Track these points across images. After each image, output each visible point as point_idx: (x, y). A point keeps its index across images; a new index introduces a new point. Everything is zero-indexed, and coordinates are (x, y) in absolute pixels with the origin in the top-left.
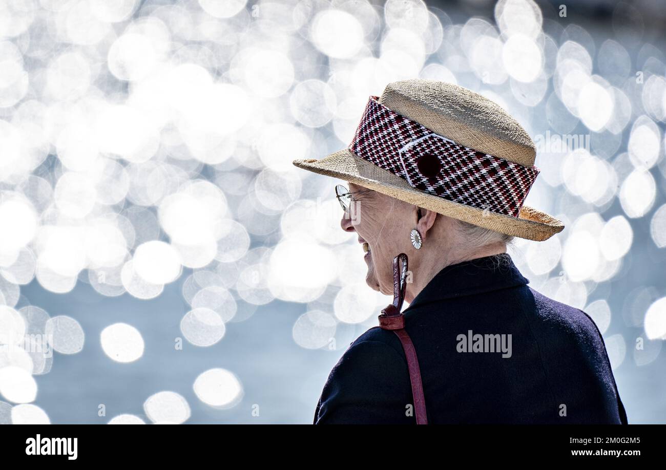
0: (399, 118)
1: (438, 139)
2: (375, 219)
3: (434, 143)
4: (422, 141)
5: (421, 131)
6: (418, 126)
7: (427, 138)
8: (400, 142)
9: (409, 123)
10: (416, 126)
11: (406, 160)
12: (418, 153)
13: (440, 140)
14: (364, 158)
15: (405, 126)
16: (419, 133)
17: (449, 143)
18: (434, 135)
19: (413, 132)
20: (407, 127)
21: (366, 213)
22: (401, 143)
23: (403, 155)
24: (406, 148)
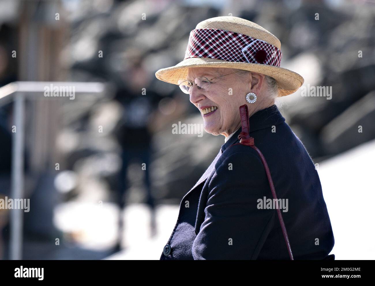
0: (235, 35)
1: (261, 42)
3: (260, 44)
4: (254, 44)
5: (250, 39)
6: (248, 37)
7: (256, 42)
8: (239, 46)
9: (242, 36)
10: (246, 37)
11: (247, 55)
12: (253, 50)
13: (262, 42)
14: (218, 59)
15: (240, 38)
17: (266, 43)
18: (258, 40)
19: (246, 40)
20: (241, 38)
22: (240, 47)
23: (245, 52)
24: (245, 49)
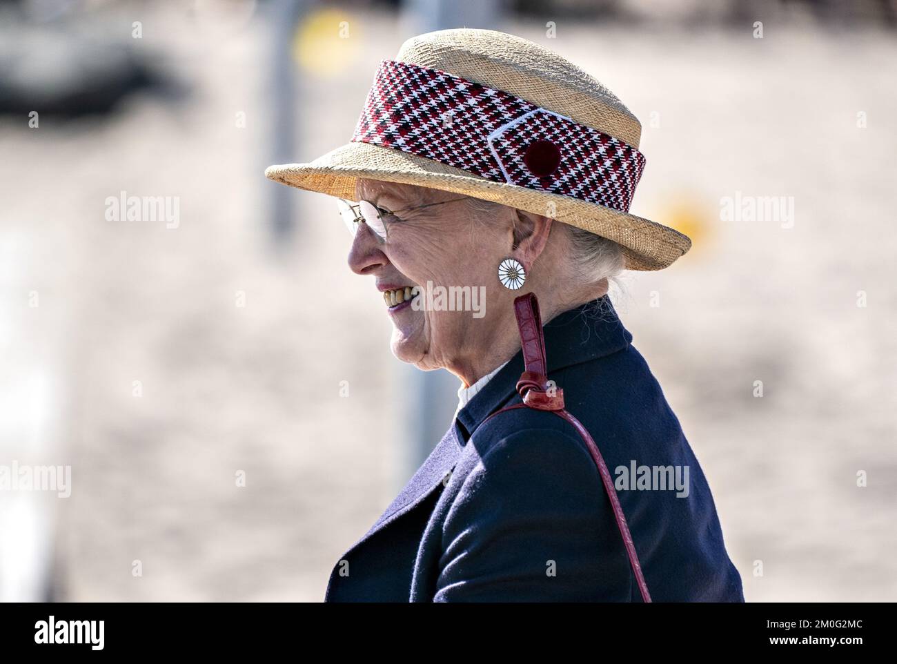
0: (476, 89)
1: (549, 117)
2: (440, 247)
3: (545, 123)
4: (525, 121)
5: (518, 106)
6: (512, 98)
7: (533, 116)
8: (484, 124)
9: (495, 94)
10: (509, 99)
11: (502, 152)
13: (553, 118)
14: (418, 154)
15: (488, 99)
16: (516, 110)
17: (565, 121)
18: (541, 110)
19: (505, 108)
20: (493, 102)
21: (426, 238)
22: (485, 126)
23: (497, 144)
24: (498, 133)
